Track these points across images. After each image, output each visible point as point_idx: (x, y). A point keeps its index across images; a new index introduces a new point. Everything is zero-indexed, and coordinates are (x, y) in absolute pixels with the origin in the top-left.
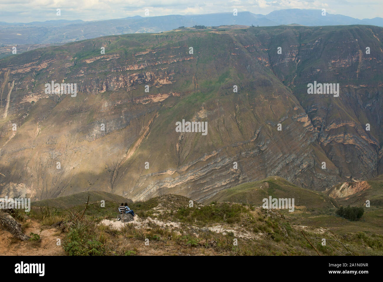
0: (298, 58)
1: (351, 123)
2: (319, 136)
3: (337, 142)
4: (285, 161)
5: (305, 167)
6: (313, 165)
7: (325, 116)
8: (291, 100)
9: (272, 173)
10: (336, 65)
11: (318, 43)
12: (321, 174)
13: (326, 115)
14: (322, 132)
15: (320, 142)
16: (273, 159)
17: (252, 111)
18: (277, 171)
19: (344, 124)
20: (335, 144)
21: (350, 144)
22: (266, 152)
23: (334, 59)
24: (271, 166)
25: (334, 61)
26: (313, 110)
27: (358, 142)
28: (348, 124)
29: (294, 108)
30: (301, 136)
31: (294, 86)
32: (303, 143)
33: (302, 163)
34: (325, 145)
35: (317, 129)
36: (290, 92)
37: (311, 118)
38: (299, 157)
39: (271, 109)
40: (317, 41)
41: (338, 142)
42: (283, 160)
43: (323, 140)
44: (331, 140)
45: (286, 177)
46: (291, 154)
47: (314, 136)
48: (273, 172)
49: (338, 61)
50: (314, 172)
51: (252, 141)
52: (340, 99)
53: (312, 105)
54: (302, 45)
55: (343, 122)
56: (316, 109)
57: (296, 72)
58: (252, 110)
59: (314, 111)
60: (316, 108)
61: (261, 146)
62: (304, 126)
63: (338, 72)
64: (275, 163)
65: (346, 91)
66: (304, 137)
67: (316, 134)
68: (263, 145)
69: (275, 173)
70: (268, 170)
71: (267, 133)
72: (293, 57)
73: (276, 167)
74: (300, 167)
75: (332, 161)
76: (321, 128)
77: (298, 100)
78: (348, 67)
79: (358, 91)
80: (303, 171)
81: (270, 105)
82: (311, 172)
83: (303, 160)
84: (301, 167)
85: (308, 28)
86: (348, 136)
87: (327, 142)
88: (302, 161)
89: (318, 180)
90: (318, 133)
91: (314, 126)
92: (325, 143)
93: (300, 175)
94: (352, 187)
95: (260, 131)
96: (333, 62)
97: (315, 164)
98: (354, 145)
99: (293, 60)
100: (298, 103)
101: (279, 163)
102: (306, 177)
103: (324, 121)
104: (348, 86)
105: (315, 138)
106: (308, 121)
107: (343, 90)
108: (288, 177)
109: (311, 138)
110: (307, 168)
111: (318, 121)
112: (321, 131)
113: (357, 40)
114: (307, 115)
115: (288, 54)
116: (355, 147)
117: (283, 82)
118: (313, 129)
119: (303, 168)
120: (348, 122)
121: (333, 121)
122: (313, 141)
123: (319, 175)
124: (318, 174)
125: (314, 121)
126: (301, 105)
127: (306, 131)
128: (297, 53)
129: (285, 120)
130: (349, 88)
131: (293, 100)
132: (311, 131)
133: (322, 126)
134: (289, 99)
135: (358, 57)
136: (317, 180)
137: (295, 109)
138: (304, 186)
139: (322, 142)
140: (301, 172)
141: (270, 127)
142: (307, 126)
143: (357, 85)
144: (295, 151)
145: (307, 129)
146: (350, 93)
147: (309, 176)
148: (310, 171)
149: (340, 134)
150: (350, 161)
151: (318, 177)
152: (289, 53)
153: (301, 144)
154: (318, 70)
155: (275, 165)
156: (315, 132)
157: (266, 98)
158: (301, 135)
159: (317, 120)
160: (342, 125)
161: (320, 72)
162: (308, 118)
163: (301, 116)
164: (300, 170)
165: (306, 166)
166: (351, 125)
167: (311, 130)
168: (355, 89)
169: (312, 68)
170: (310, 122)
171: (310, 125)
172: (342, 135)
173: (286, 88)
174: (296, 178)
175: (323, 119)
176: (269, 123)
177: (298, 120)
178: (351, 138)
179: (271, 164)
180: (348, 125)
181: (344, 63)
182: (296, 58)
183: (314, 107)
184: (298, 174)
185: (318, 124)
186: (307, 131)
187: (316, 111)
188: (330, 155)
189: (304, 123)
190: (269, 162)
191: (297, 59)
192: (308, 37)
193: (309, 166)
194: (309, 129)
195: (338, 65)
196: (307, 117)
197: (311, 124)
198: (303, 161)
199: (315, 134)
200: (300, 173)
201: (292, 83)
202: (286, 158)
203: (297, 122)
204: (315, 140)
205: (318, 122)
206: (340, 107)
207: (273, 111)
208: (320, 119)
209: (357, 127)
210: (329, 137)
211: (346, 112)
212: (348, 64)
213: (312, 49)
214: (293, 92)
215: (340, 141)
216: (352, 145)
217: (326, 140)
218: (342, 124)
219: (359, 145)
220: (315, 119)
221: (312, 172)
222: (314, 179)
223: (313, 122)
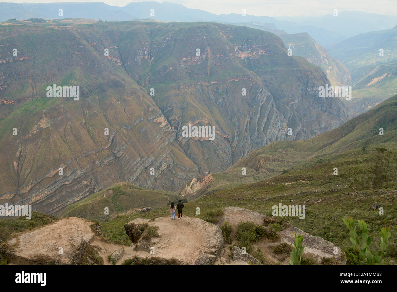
0: (150, 56)
1: (205, 120)
2: (177, 135)
4: (143, 165)
5: (164, 168)
6: (172, 165)
7: (181, 114)
8: (146, 100)
9: (130, 179)
10: (187, 63)
11: (168, 40)
12: (180, 174)
13: (182, 114)
14: (179, 131)
16: (130, 165)
17: (104, 115)
18: (136, 177)
19: (199, 121)
20: (192, 142)
21: (206, 140)
22: (123, 158)
23: (185, 57)
24: (129, 172)
25: (186, 59)
29: (149, 108)
30: (159, 137)
31: (149, 86)
32: (161, 144)
33: (161, 165)
34: (184, 144)
35: (175, 128)
36: (145, 92)
37: (167, 118)
38: (157, 159)
39: (125, 111)
40: (168, 38)
41: (195, 140)
42: (141, 165)
44: (188, 138)
45: (145, 181)
46: (149, 157)
47: (172, 136)
48: (131, 178)
49: (189, 59)
50: (174, 172)
51: (106, 147)
52: (194, 97)
53: (168, 104)
54: (154, 42)
56: (172, 109)
57: (150, 71)
58: (104, 114)
59: (170, 110)
60: (171, 107)
61: (117, 152)
62: (161, 127)
63: (190, 70)
64: (133, 168)
65: (199, 88)
66: (161, 138)
67: (174, 134)
68: (119, 151)
69: (134, 179)
70: (126, 177)
71: (121, 138)
72: (145, 55)
73: (135, 172)
74: (159, 169)
75: (191, 159)
76: (178, 127)
77: (154, 100)
78: (199, 64)
79: (210, 88)
80: (163, 172)
81: (123, 108)
82: (171, 173)
83: (161, 161)
84: (160, 168)
85: (158, 25)
87: (185, 140)
88: (161, 163)
89: (179, 180)
90: (176, 132)
91: (172, 126)
92: (183, 142)
93: (160, 177)
94: (200, 182)
95: (114, 137)
96: (184, 59)
97: (174, 164)
99: (146, 58)
100: (154, 103)
101: (137, 168)
102: (166, 179)
103: (180, 119)
104: (200, 83)
105: (173, 138)
106: (164, 121)
107: (196, 88)
108: (148, 181)
109: (168, 138)
110: (167, 169)
111: (175, 120)
112: (178, 130)
113: (205, 37)
114: (163, 115)
115: (140, 53)
116: (211, 143)
117: (137, 82)
119: (163, 170)
120: (202, 119)
121: (188, 119)
122: (171, 141)
123: (179, 174)
124: (178, 174)
125: (171, 120)
126: (157, 105)
127: (163, 131)
128: (149, 51)
129: (140, 122)
130: (201, 85)
131: (148, 100)
132: (169, 131)
133: (178, 125)
134: (143, 99)
135: (207, 55)
136: (177, 180)
137: (150, 109)
138: (165, 188)
139: (180, 141)
140: (161, 174)
141: (125, 131)
142: (165, 127)
143: (209, 82)
144: (153, 154)
145: (164, 130)
146: (203, 90)
147: (169, 177)
148: (170, 172)
150: (207, 157)
151: (178, 177)
152: (140, 51)
153: (160, 145)
154: (171, 68)
155: (133, 171)
156: (173, 132)
157: (118, 100)
158: (158, 137)
159: (174, 119)
160: (197, 123)
161: (172, 70)
162: (164, 118)
163: (156, 116)
164: (160, 172)
165: (165, 167)
166: (206, 122)
167: (169, 130)
168: (207, 85)
169: (164, 66)
170: (166, 122)
173: (141, 89)
174: (156, 182)
175: (179, 117)
176: (123, 127)
177: (155, 121)
179: (129, 170)
180: (203, 121)
181: (195, 60)
182: (148, 56)
183: (169, 107)
184: (157, 177)
185: (174, 123)
186: (164, 132)
188: (189, 153)
189: (160, 123)
190: (126, 169)
191: (150, 57)
192: (159, 34)
193: (168, 167)
195: (190, 62)
196: (163, 117)
197: (168, 124)
198: (162, 162)
199: (173, 134)
200: (160, 176)
201: (146, 82)
202: (144, 161)
203: (154, 123)
204: (174, 140)
205: (175, 121)
206: (194, 104)
207: (127, 113)
208: (176, 118)
209: (211, 123)
211: (200, 109)
212: (199, 61)
213: (164, 46)
214: (148, 92)
217: (184, 138)
220: (172, 118)
221: (171, 172)
222: (174, 179)
223: (169, 122)
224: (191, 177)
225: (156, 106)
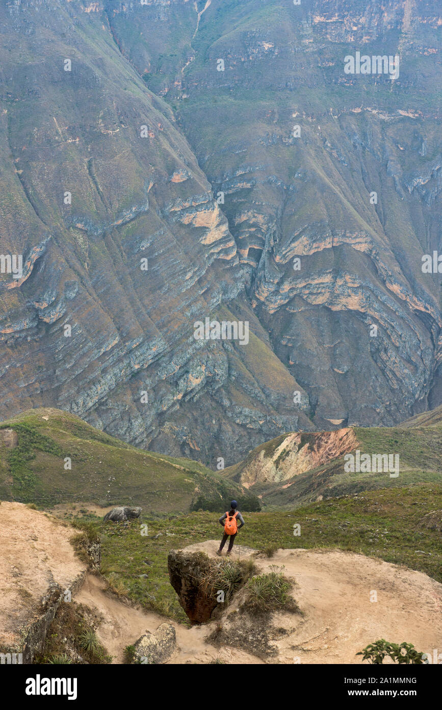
1: (358, 240)
2: (253, 280)
3: (309, 301)
4: (126, 362)
5: (194, 385)
6: (224, 378)
7: (278, 209)
8: (166, 145)
9: (77, 404)
10: (326, 33)
12: (247, 411)
13: (280, 207)
14: (264, 265)
15: (258, 299)
16: (84, 355)
17: (20, 176)
18: (96, 399)
19: (336, 239)
20: (303, 308)
21: (350, 311)
23: (322, 12)
24: (77, 379)
25: (322, 19)
26: (240, 185)
27: (376, 305)
28: (348, 241)
29: (171, 174)
30: (191, 278)
31: (185, 96)
32: (196, 301)
33: (187, 372)
34: (272, 312)
35: (248, 255)
36: (166, 115)
37: (229, 212)
38: (176, 350)
39: (90, 173)
41: (314, 303)
42: (120, 360)
43: (264, 292)
44: (291, 295)
45: (126, 418)
46: (149, 337)
48: (80, 401)
49: (334, 19)
50: (226, 403)
51: (13, 285)
52: (331, 154)
53: (238, 168)
55: (334, 235)
56: (249, 186)
57: (193, 46)
58: (20, 172)
59: (243, 190)
60: (248, 181)
61: (45, 305)
62: (203, 242)
63: (332, 60)
64: (91, 366)
65: (353, 126)
66: (199, 281)
67: (244, 273)
68: (53, 305)
69: (91, 404)
70: (64, 394)
71: (67, 261)
73: (94, 382)
74: (177, 384)
75: (289, 366)
76: (261, 251)
77: (194, 148)
79: (390, 132)
80: (188, 398)
81: (86, 160)
82: (214, 404)
83: (189, 360)
84: (182, 383)
86: (346, 282)
87: (280, 301)
88: (186, 364)
89: (238, 430)
90: (251, 266)
91: (240, 244)
92: (272, 306)
93: (176, 412)
94: (311, 448)
95: (45, 253)
96: (318, 19)
97: (230, 375)
98: (364, 316)
100: (193, 158)
101: (104, 371)
102: (196, 420)
103: (274, 227)
104: (360, 111)
105: (241, 286)
106: (218, 225)
107: (344, 125)
108: (137, 417)
109: (224, 284)
110: (203, 388)
111: (255, 225)
112: (261, 261)
114: (217, 204)
116: (366, 322)
117: (146, 78)
118: (234, 253)
119: (189, 389)
120: (348, 235)
121: (301, 230)
122: (232, 296)
123: (241, 413)
124: (238, 410)
125: (240, 225)
126: (201, 167)
127: (209, 258)
129: (138, 215)
130: (362, 117)
131: (172, 145)
132: (227, 262)
133: (264, 245)
134: (158, 140)
135: (401, 13)
136: (234, 432)
137: (177, 178)
138: (187, 452)
139: (262, 299)
140: (181, 403)
141: (81, 240)
142: (216, 243)
143: (391, 111)
144: (165, 329)
145: (213, 254)
146: (364, 135)
147: (207, 416)
148: (213, 400)
149: (320, 273)
150: (346, 368)
151: (238, 421)
153: (189, 305)
154: (267, 46)
155: (91, 376)
156: (241, 266)
157: (72, 131)
158: (189, 275)
159: (251, 222)
160: (329, 246)
161: (271, 51)
162: (220, 215)
163: (193, 204)
164: (180, 396)
165: (198, 381)
166: (357, 247)
167: (229, 258)
168: (382, 122)
169: (245, 34)
170: (225, 227)
171: (224, 238)
172: (327, 279)
173: (155, 103)
174: (161, 424)
175: (271, 219)
176: (79, 225)
177: (186, 220)
178: (355, 290)
179: (77, 373)
180: (349, 245)
181: (355, 29)
183: (242, 178)
184: (168, 409)
185: (252, 236)
186: (212, 260)
187: (250, 190)
188: (286, 346)
189: (203, 230)
190: (68, 366)
193: (209, 381)
194: (219, 253)
195: (335, 33)
196: (217, 211)
197: (228, 236)
198: (191, 363)
199: (241, 272)
200: (177, 407)
201: (176, 83)
202: (130, 351)
203: (182, 225)
204: (240, 295)
205: (253, 230)
206: (327, 180)
207: (97, 180)
208: (260, 219)
209: (377, 254)
210: (286, 283)
211: (345, 201)
212: (368, 34)
214: (177, 117)
215: (320, 300)
216: (357, 312)
217: (276, 292)
218: (328, 240)
219: (377, 315)
220: (244, 218)
221: (217, 402)
222: (224, 427)
223: (235, 230)
224: (282, 429)
225: (199, 169)
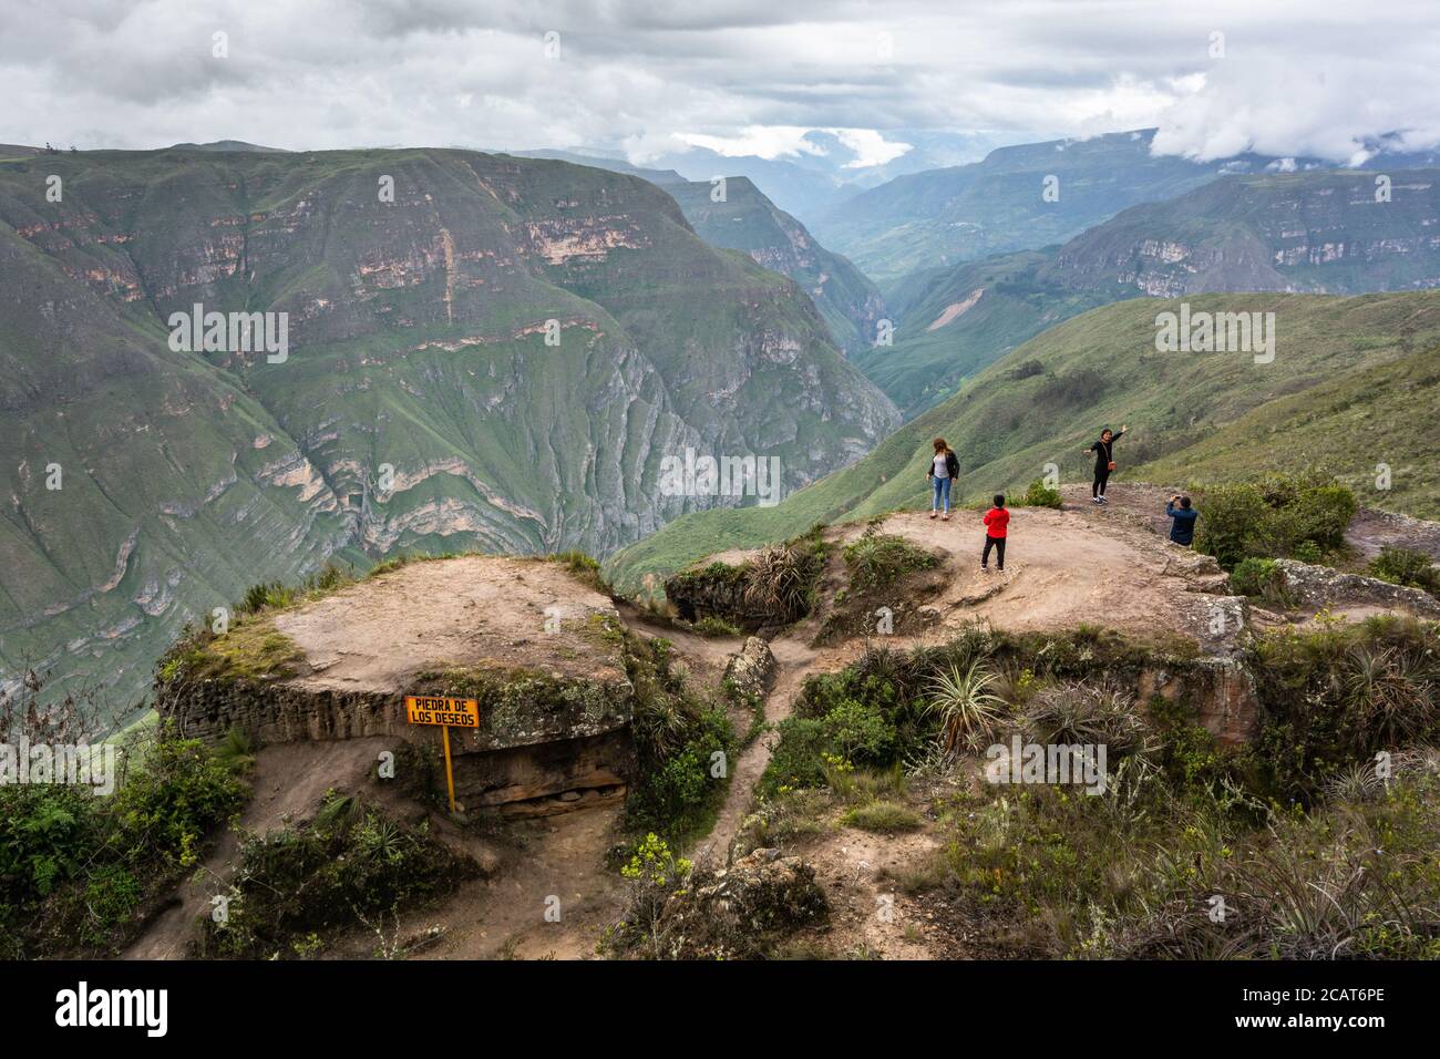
0: (246, 266)
1: (452, 465)
2: (359, 524)
3: (419, 532)
8: (242, 415)
10: (377, 282)
11: (305, 209)
14: (367, 508)
15: (368, 542)
17: (91, 476)
19: (431, 469)
20: (414, 540)
21: (460, 532)
22: (172, 619)
23: (368, 263)
25: (370, 270)
26: (326, 437)
27: (483, 522)
28: (443, 468)
29: (253, 441)
30: (297, 537)
31: (250, 365)
32: (306, 559)
35: (349, 502)
36: (234, 384)
37: (321, 466)
39: (167, 457)
40: (302, 204)
41: (425, 533)
43: (373, 534)
44: (400, 531)
47: (342, 528)
49: (381, 268)
51: (109, 587)
52: (407, 392)
53: (320, 422)
54: (255, 218)
55: (428, 465)
56: (334, 436)
58: (91, 471)
59: (330, 441)
60: (333, 432)
61: (148, 599)
62: (301, 500)
63: (388, 305)
65: (422, 362)
66: (307, 538)
67: (350, 519)
68: (157, 597)
71: (164, 549)
72: (226, 261)
76: (361, 496)
77: (271, 412)
78: (416, 286)
79: (459, 361)
81: (160, 445)
85: (266, 160)
86: (450, 507)
87: (390, 539)
90: (354, 512)
91: (338, 494)
92: (384, 545)
95: (136, 547)
96: (365, 270)
98: (473, 534)
99: (230, 272)
100: (272, 421)
104: (425, 347)
105: (348, 533)
106: (313, 480)
107: (413, 362)
109: (331, 535)
111: (349, 473)
112: (363, 505)
113: (428, 197)
114: (306, 460)
115: (208, 254)
116: (477, 538)
118: (335, 503)
120: (442, 462)
122: (342, 545)
125: (336, 475)
126: (283, 428)
127: (310, 514)
128: (241, 247)
129: (228, 487)
130: (429, 352)
131: (248, 413)
132: (330, 513)
133: (362, 490)
134: (234, 411)
135: (442, 253)
137: (260, 444)
139: (373, 541)
141: (173, 525)
142: (315, 498)
143: (454, 341)
145: (313, 509)
146: (435, 368)
149: (423, 504)
152: (209, 249)
154: (322, 303)
156: (345, 514)
157: (139, 420)
158: (293, 536)
159: (345, 470)
160: (426, 477)
161: (326, 307)
162: (312, 470)
163: (282, 465)
166: (453, 472)
167: (331, 509)
168: (449, 353)
169: (297, 295)
170: (320, 481)
171: (321, 491)
172: (431, 508)
173: (220, 376)
175: (363, 463)
176: (167, 511)
177: (278, 483)
178: (461, 512)
180: (445, 471)
181: (403, 273)
182: (238, 265)
185: (349, 483)
186: (314, 515)
187: (336, 441)
189: (299, 488)
191: (243, 268)
192: (270, 190)
194: (319, 506)
195: (385, 280)
196: (308, 467)
197: (325, 488)
199: (346, 519)
201: (238, 354)
203: (275, 488)
204: (350, 542)
205: (348, 477)
206: (409, 416)
208: (353, 465)
209: (472, 475)
210: (393, 520)
211: (431, 431)
212: (415, 276)
213: (290, 230)
214: (247, 386)
215: (429, 529)
216: (467, 532)
217: (385, 531)
218: (423, 471)
219: (486, 531)
220: (336, 468)
223: (330, 481)
225: (280, 431)
